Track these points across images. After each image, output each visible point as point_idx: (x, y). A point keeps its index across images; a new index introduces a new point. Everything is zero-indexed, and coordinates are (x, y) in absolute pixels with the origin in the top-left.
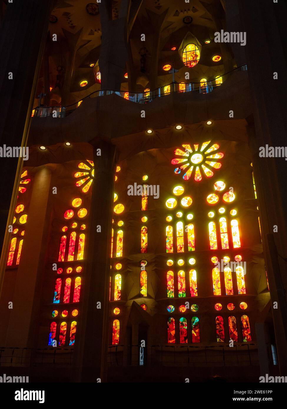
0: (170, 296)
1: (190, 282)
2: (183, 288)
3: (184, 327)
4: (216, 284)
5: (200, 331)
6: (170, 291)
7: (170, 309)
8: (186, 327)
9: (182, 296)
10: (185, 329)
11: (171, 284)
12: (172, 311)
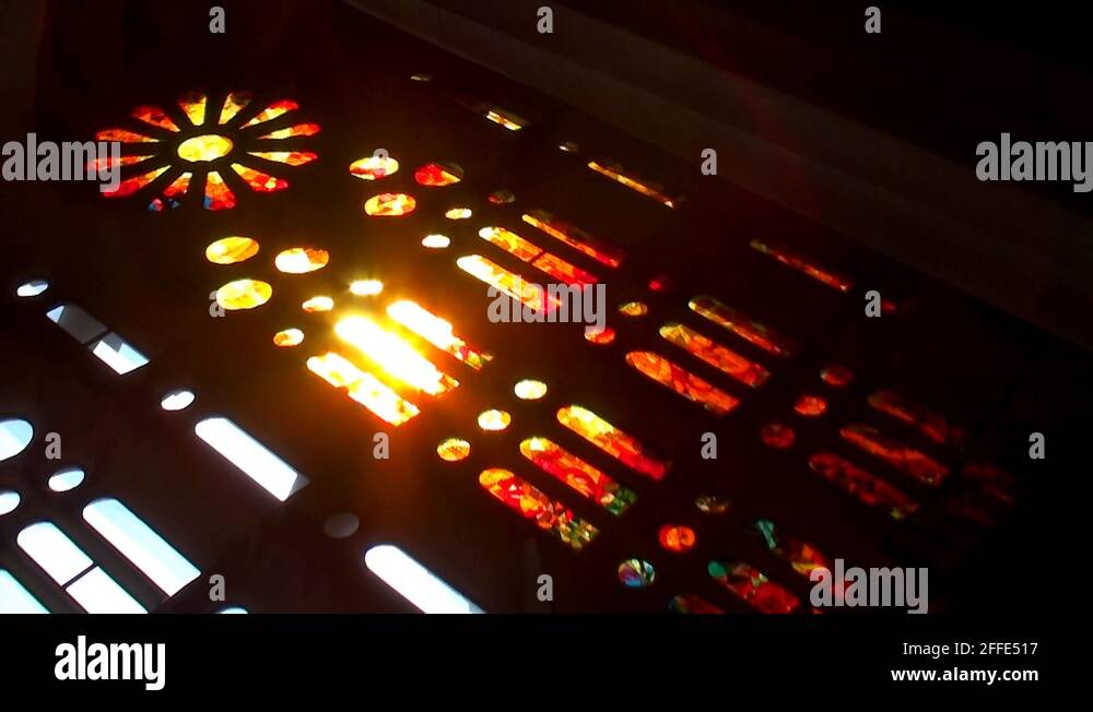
0: (581, 539)
1: (599, 444)
2: (596, 480)
3: (755, 582)
4: (687, 385)
5: (813, 546)
6: (563, 526)
7: (634, 573)
8: (761, 576)
9: (623, 504)
10: (762, 585)
11: (540, 504)
12: (649, 576)
